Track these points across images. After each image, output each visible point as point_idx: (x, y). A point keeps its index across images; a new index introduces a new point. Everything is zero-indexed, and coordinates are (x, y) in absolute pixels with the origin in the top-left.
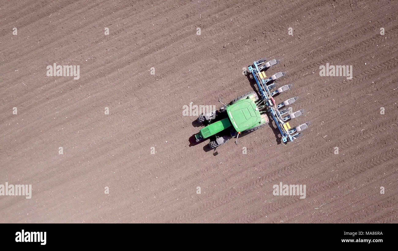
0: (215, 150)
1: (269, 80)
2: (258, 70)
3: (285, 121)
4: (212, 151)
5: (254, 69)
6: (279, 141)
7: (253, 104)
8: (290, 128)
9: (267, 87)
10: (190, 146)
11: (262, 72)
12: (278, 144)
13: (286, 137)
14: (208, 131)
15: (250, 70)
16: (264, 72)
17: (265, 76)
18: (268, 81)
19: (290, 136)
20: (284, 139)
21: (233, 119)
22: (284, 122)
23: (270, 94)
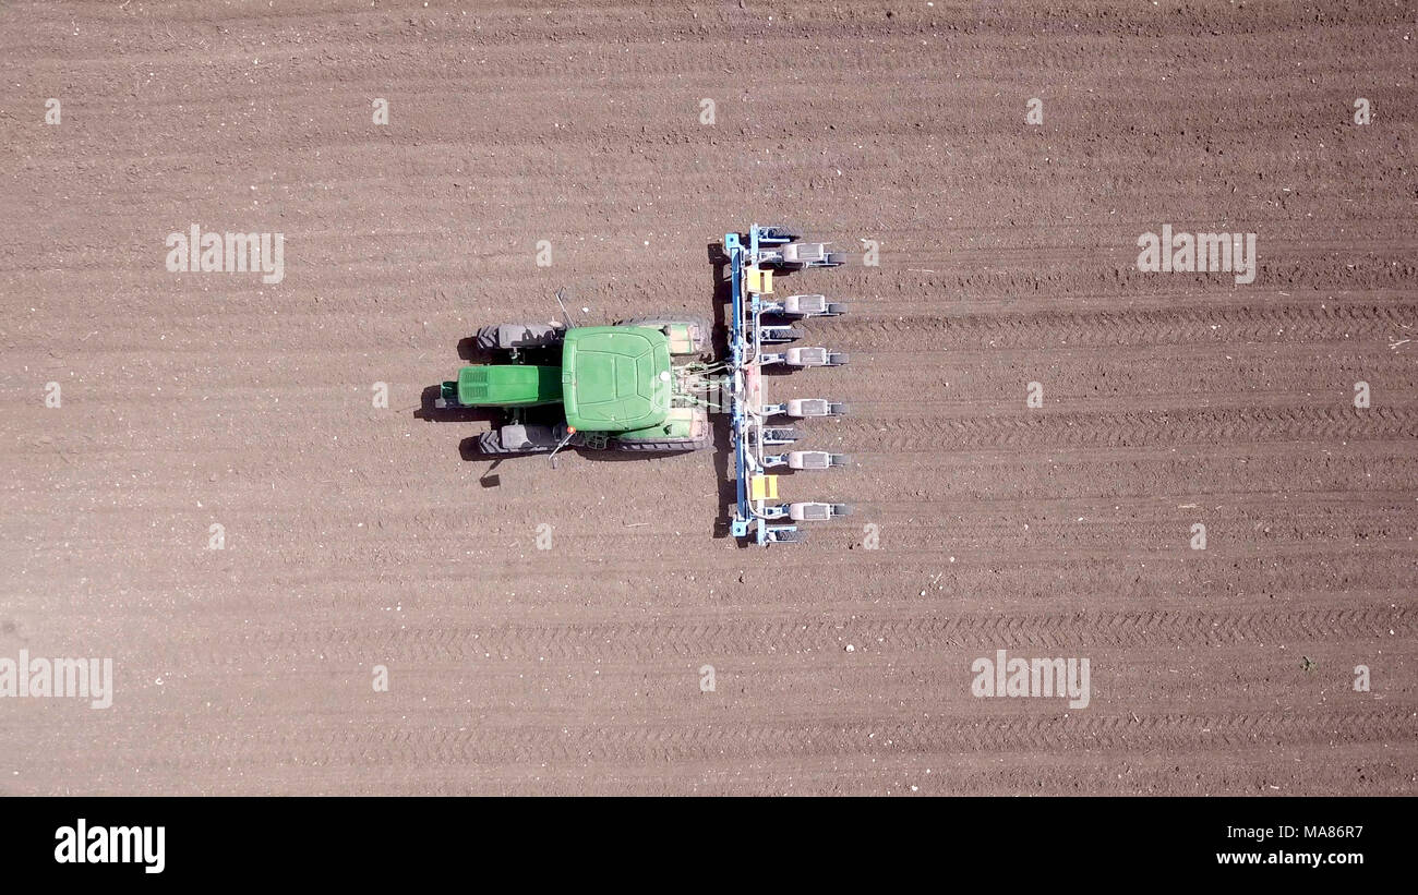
0: (492, 467)
1: (773, 306)
2: (753, 259)
3: (769, 465)
4: (482, 468)
5: (742, 248)
6: (722, 527)
7: (663, 357)
8: (774, 495)
9: (760, 329)
10: (417, 415)
11: (766, 272)
12: (716, 535)
13: (748, 521)
14: (482, 385)
15: (729, 245)
16: (771, 271)
17: (769, 289)
18: (768, 309)
19: (761, 523)
20: (739, 527)
21: (574, 378)
22: (762, 469)
23: (757, 357)
